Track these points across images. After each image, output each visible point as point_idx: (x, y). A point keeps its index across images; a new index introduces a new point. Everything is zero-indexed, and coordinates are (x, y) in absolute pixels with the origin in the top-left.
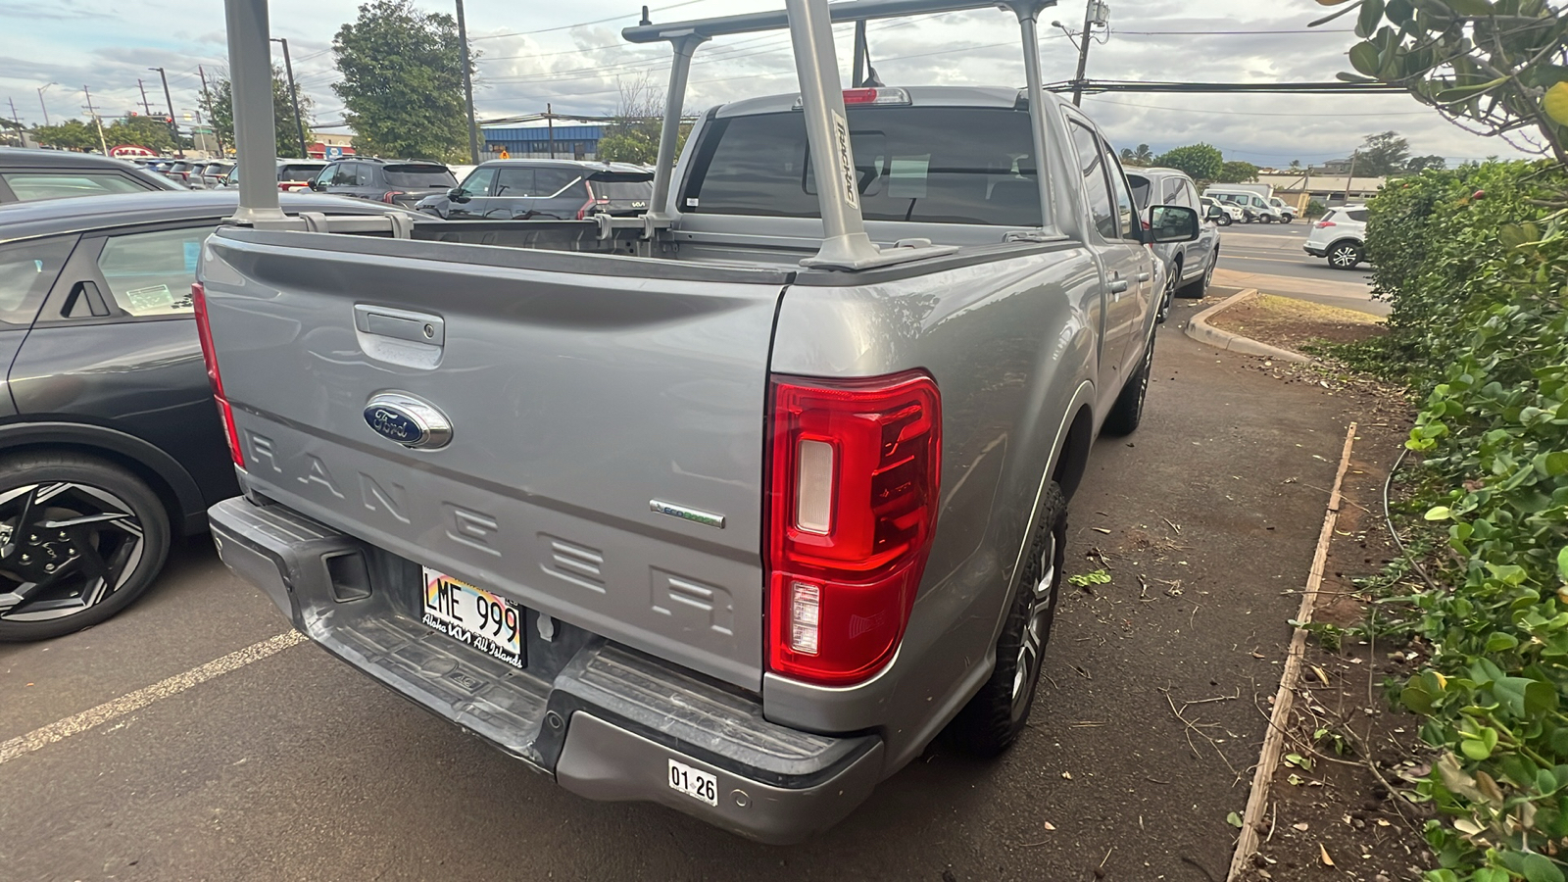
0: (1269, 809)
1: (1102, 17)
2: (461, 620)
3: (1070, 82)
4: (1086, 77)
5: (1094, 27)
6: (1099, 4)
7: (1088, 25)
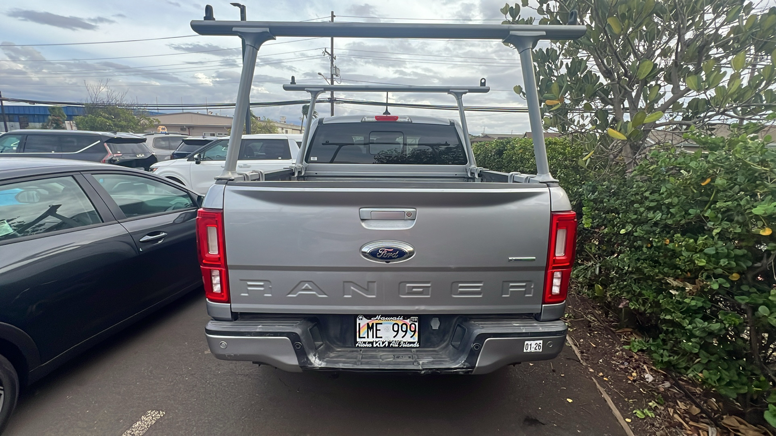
0: (572, 338)
1: (337, 72)
2: (381, 337)
3: (328, 98)
4: (335, 97)
5: (334, 76)
6: (335, 67)
7: (332, 75)
